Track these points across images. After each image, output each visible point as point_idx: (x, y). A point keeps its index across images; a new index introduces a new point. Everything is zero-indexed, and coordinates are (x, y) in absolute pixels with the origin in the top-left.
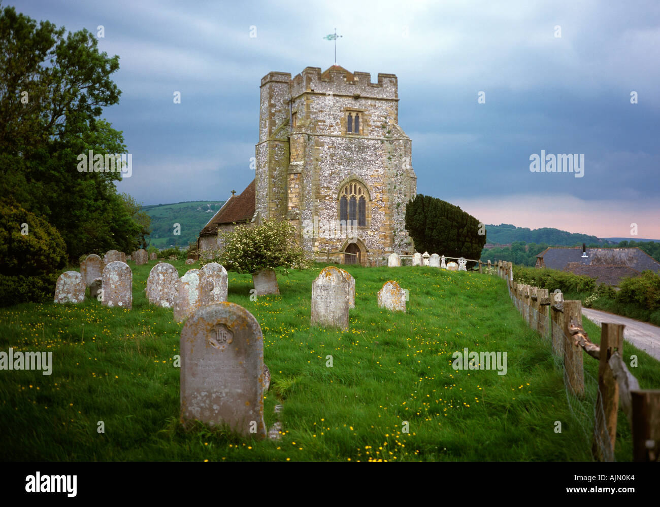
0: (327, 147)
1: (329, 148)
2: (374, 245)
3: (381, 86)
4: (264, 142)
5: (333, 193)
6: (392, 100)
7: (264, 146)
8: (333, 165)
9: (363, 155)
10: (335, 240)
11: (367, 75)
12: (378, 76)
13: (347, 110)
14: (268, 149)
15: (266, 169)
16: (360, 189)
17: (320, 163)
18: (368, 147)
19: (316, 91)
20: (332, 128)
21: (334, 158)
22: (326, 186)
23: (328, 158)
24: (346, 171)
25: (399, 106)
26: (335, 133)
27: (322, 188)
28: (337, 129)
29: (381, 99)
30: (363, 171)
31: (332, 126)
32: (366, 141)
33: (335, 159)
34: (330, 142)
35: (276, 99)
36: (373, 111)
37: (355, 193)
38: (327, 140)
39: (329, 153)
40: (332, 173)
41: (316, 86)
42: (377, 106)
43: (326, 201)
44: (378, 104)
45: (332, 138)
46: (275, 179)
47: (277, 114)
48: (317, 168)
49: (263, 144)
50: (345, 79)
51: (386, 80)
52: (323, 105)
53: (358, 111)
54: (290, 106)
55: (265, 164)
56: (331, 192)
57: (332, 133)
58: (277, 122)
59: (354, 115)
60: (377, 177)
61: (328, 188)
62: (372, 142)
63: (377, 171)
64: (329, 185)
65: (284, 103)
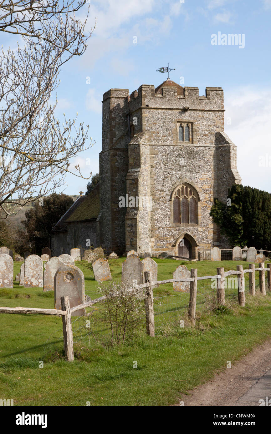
0: (161, 154)
1: (162, 156)
2: (204, 240)
3: (209, 99)
4: (106, 151)
5: (167, 195)
6: (219, 111)
7: (106, 154)
8: (166, 171)
9: (192, 160)
10: (169, 236)
11: (196, 90)
12: (206, 90)
13: (178, 122)
14: (109, 157)
15: (109, 174)
16: (190, 191)
17: (154, 169)
18: (197, 153)
19: (150, 106)
20: (165, 139)
21: (167, 164)
22: (160, 189)
23: (162, 165)
24: (177, 176)
25: (225, 116)
26: (168, 143)
27: (157, 191)
28: (169, 138)
29: (209, 111)
30: (194, 175)
31: (164, 137)
32: (195, 149)
33: (167, 166)
34: (164, 151)
35: (116, 113)
36: (201, 121)
37: (187, 194)
38: (160, 148)
39: (162, 160)
40: (166, 178)
41: (149, 102)
42: (205, 117)
43: (161, 202)
44: (206, 114)
45: (164, 147)
46: (117, 183)
47: (117, 126)
48: (152, 173)
49: (106, 153)
50: (176, 94)
51: (212, 93)
52: (157, 117)
53: (188, 122)
54: (128, 119)
55: (108, 170)
56: (165, 194)
57: (165, 143)
58: (117, 133)
59: (185, 125)
60: (205, 180)
61: (162, 191)
62: (201, 149)
63: (205, 175)
64: (163, 188)
65: (123, 116)
